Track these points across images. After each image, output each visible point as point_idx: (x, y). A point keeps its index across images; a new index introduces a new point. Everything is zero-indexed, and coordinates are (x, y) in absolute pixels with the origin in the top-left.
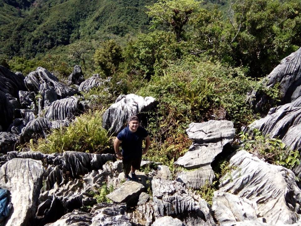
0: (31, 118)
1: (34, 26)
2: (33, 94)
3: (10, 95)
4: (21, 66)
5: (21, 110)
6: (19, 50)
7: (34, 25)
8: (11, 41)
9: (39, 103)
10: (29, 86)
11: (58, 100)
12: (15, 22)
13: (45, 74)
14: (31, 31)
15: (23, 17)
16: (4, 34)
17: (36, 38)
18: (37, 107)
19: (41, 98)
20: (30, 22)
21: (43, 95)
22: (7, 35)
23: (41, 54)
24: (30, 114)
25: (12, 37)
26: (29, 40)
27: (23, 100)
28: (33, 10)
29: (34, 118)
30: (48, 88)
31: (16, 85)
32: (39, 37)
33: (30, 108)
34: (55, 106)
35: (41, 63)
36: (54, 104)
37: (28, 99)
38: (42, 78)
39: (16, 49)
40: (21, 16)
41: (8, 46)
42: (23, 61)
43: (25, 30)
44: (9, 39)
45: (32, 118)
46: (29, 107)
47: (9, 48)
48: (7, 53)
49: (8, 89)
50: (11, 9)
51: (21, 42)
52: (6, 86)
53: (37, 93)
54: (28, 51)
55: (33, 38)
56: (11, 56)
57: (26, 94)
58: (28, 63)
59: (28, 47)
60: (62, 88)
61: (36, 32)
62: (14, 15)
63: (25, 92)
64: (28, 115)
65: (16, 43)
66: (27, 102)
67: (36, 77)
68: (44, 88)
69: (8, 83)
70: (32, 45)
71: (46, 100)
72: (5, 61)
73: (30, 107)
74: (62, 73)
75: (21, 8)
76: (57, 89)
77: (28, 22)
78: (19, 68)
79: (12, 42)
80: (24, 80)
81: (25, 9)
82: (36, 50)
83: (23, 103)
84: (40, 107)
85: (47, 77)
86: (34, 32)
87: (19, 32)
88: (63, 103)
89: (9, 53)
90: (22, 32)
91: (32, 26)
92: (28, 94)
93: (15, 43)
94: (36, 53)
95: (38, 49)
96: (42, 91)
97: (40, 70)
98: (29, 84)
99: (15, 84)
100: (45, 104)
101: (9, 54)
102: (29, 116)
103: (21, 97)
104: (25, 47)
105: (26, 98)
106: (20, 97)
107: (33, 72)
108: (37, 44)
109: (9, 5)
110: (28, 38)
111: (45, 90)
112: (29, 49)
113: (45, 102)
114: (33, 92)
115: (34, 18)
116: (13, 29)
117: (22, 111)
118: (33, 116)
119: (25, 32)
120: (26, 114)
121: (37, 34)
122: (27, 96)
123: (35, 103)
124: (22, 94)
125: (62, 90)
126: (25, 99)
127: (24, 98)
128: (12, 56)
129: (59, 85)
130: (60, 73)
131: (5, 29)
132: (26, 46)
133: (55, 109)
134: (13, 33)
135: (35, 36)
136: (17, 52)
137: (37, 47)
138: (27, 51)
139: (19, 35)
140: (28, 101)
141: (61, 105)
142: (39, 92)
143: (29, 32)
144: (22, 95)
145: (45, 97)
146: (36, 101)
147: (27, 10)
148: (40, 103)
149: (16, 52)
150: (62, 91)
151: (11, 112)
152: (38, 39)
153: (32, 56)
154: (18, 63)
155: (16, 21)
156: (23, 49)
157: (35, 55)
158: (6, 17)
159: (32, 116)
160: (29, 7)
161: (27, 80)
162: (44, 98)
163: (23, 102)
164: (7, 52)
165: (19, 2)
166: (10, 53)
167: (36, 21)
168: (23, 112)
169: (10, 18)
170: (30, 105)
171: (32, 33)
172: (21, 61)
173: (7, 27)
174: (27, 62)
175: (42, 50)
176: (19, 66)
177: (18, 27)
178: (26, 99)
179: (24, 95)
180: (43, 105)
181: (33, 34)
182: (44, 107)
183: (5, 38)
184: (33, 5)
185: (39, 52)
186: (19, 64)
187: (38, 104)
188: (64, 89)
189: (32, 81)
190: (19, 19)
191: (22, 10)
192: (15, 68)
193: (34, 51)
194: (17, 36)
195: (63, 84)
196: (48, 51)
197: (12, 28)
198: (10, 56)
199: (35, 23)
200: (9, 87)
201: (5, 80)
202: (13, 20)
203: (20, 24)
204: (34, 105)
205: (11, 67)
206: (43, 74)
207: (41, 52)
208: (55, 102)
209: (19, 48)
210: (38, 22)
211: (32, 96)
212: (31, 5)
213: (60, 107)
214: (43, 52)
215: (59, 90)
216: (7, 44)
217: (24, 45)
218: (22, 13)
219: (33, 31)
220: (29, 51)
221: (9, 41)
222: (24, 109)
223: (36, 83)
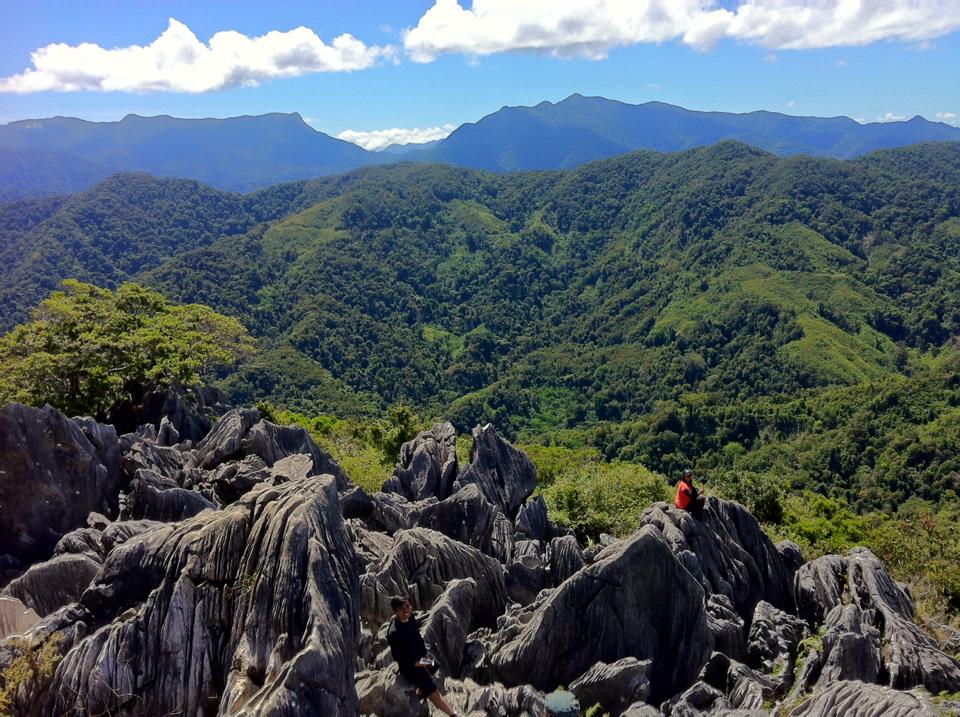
0: (747, 701)
1: (934, 408)
2: (800, 627)
3: (728, 603)
4: (821, 525)
5: (732, 661)
6: (854, 472)
7: (937, 403)
8: (841, 437)
9: (805, 668)
10: (803, 596)
11: (858, 683)
12: (874, 384)
13: (871, 575)
14: (917, 422)
15: (908, 373)
16: (827, 414)
17: (925, 447)
18: (791, 678)
19: (818, 652)
20: (923, 393)
21: (828, 646)
22: (833, 418)
23: (924, 502)
24: (749, 690)
25: (849, 428)
26: (900, 448)
27: (760, 634)
28: (951, 357)
29: (757, 704)
30: (856, 627)
31: (761, 580)
32: (938, 445)
33: (769, 671)
34: (839, 696)
35: (887, 535)
36: (839, 690)
37: (776, 637)
38: (855, 585)
39: (844, 465)
40: (900, 370)
41: (822, 453)
42: (835, 510)
43: (898, 413)
44: (836, 431)
45: (751, 704)
46: (767, 663)
47: (826, 457)
48: (811, 472)
49: (732, 584)
50: (879, 343)
51: (868, 448)
52: (729, 573)
53: (814, 632)
54: (883, 481)
55: (913, 446)
56: (820, 485)
57: (778, 618)
58: (845, 522)
59: (887, 469)
60: (912, 647)
61: (933, 426)
62: (880, 362)
63: (777, 610)
64: (741, 689)
65: (851, 449)
66: (769, 645)
67: (837, 576)
68: (839, 623)
69: (740, 563)
70: (904, 467)
71: (832, 664)
72: (776, 494)
73: (771, 668)
74: (946, 594)
75: (912, 345)
76: (889, 641)
77: (919, 390)
78: (811, 530)
79: (840, 443)
80: (797, 572)
81: (924, 349)
82: (911, 485)
83: (755, 643)
84: (801, 680)
85: (873, 589)
86: (927, 427)
87: (876, 418)
88: (873, 699)
89: (818, 471)
90: (884, 417)
91: (926, 407)
92: (784, 621)
93: (848, 447)
94: (907, 496)
95: (918, 486)
96: (832, 629)
97: (858, 558)
98: (803, 590)
99: (760, 574)
100: (821, 678)
101: (817, 474)
102: (746, 692)
103: (758, 625)
104: (876, 466)
105: (770, 631)
106: (754, 621)
107: (835, 559)
108: (924, 468)
109: (875, 331)
110: (897, 441)
111: (841, 628)
112: (888, 477)
113: (826, 670)
114: (803, 622)
115: (943, 382)
116: (861, 404)
117: (735, 667)
118: (756, 701)
119: (895, 420)
120: (741, 682)
121: (933, 435)
122: (777, 627)
123: (792, 659)
124: (764, 614)
125: (906, 653)
126: (765, 635)
127: (764, 628)
128: (823, 483)
129: (906, 632)
130: (939, 592)
131: (837, 399)
132: (884, 464)
133: (836, 710)
134: (856, 415)
135: (926, 440)
136: (845, 476)
137: (917, 475)
138: (881, 481)
139: (872, 426)
140: (774, 645)
141: (862, 703)
142: (822, 629)
143: (910, 424)
144: (761, 618)
145: (834, 654)
146: (801, 654)
147: (929, 354)
148: (809, 666)
149: (841, 474)
150: (907, 658)
151: (698, 655)
152: (934, 451)
153: (891, 502)
154: (814, 512)
155: (880, 381)
156: (868, 473)
157: (901, 501)
158: (850, 364)
159: (754, 697)
160: (940, 345)
161: (802, 576)
162: (826, 655)
163: (757, 639)
164: (814, 469)
165: (912, 327)
166: (821, 474)
167: (947, 391)
168: (734, 672)
169: (864, 370)
170: (772, 657)
171: (919, 429)
172: (827, 511)
173: (844, 394)
174: (846, 517)
175: (935, 491)
176: (810, 523)
177: (878, 402)
178: (769, 635)
179: (769, 618)
180: (813, 678)
181: (921, 432)
182: (814, 688)
183: (824, 424)
184: (954, 341)
185: (918, 494)
186: (817, 516)
187: (800, 665)
188: (917, 651)
189: (819, 584)
190: (893, 376)
191: (913, 352)
192: (798, 525)
193: (901, 487)
194: (865, 428)
195: (924, 634)
196: (955, 501)
197: (859, 400)
198: (820, 482)
199: (941, 397)
200: (737, 578)
201: (736, 554)
202: (872, 377)
203: (888, 393)
204: (786, 664)
205: (787, 520)
206: (864, 576)
207: (926, 496)
208: (846, 685)
209: (857, 464)
210: (954, 397)
211: (795, 635)
212: (950, 341)
213: (856, 710)
214: (936, 498)
215: (897, 651)
216: (824, 445)
217: (877, 461)
218: (909, 361)
219: (925, 423)
220: (886, 482)
221: (833, 436)
222: (742, 665)
223: (826, 596)
